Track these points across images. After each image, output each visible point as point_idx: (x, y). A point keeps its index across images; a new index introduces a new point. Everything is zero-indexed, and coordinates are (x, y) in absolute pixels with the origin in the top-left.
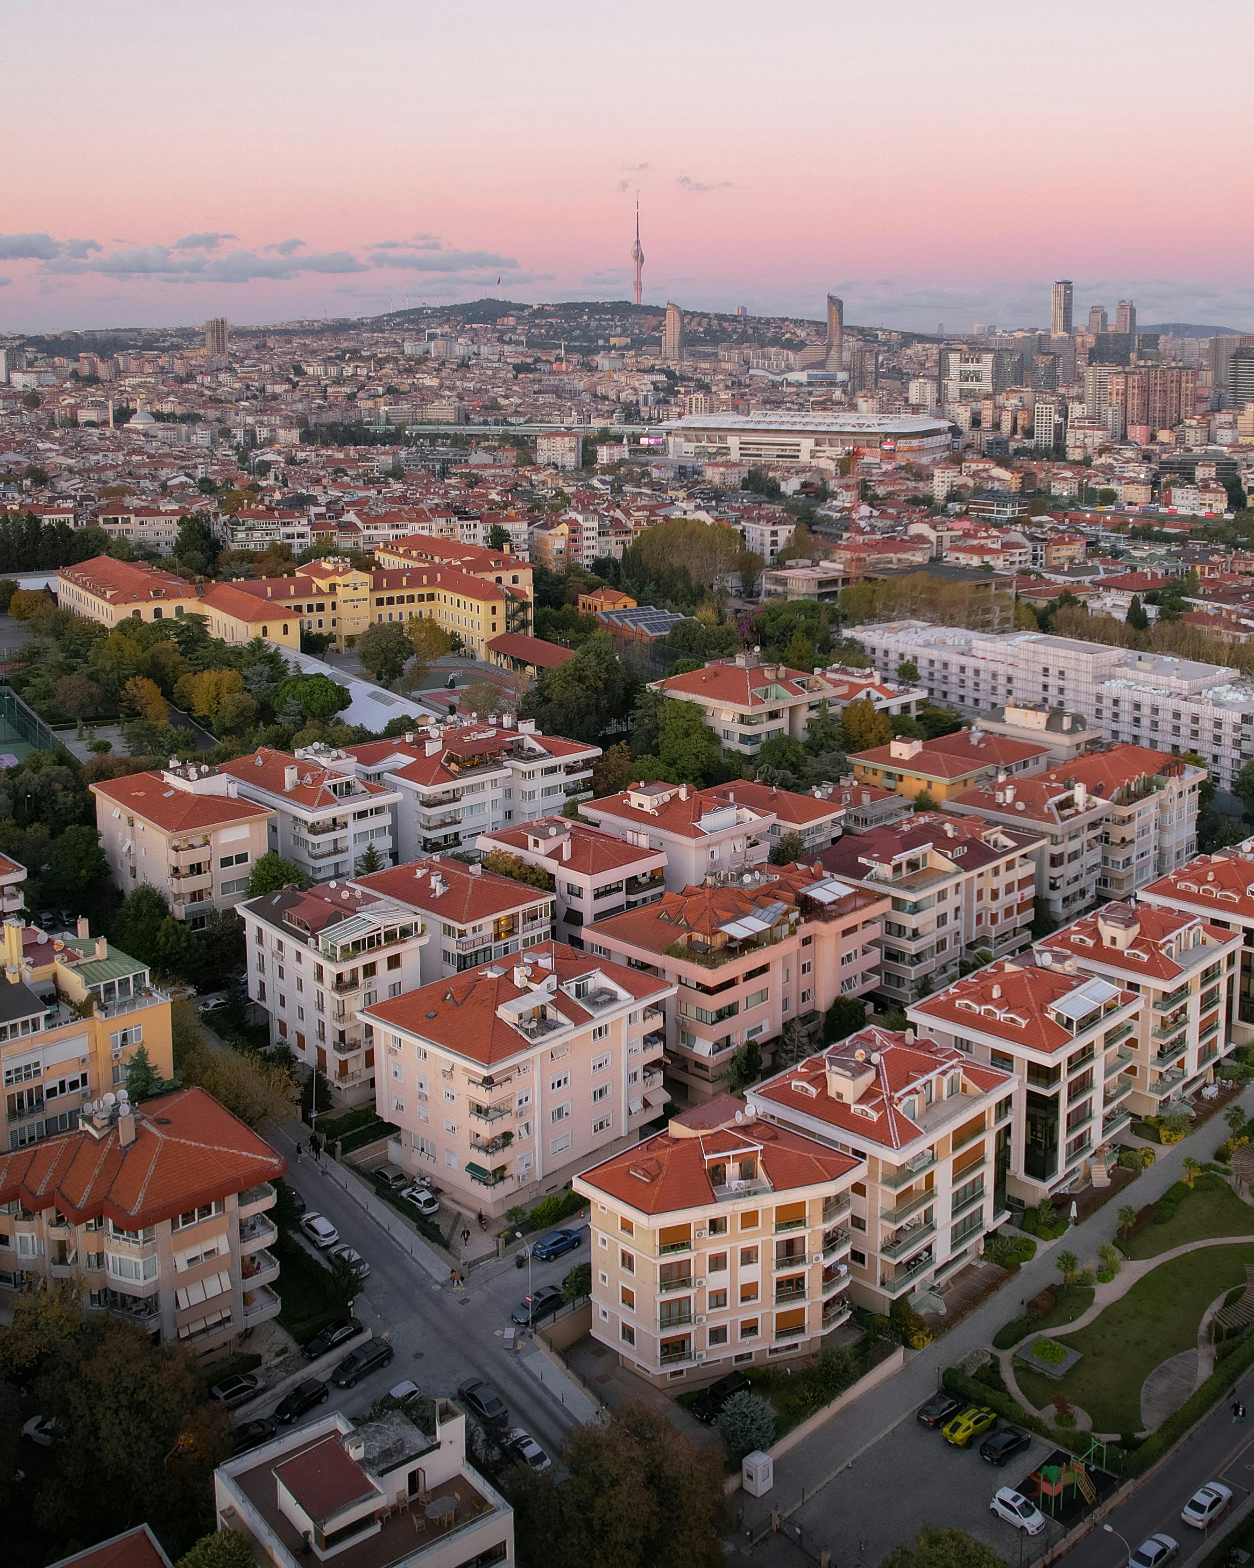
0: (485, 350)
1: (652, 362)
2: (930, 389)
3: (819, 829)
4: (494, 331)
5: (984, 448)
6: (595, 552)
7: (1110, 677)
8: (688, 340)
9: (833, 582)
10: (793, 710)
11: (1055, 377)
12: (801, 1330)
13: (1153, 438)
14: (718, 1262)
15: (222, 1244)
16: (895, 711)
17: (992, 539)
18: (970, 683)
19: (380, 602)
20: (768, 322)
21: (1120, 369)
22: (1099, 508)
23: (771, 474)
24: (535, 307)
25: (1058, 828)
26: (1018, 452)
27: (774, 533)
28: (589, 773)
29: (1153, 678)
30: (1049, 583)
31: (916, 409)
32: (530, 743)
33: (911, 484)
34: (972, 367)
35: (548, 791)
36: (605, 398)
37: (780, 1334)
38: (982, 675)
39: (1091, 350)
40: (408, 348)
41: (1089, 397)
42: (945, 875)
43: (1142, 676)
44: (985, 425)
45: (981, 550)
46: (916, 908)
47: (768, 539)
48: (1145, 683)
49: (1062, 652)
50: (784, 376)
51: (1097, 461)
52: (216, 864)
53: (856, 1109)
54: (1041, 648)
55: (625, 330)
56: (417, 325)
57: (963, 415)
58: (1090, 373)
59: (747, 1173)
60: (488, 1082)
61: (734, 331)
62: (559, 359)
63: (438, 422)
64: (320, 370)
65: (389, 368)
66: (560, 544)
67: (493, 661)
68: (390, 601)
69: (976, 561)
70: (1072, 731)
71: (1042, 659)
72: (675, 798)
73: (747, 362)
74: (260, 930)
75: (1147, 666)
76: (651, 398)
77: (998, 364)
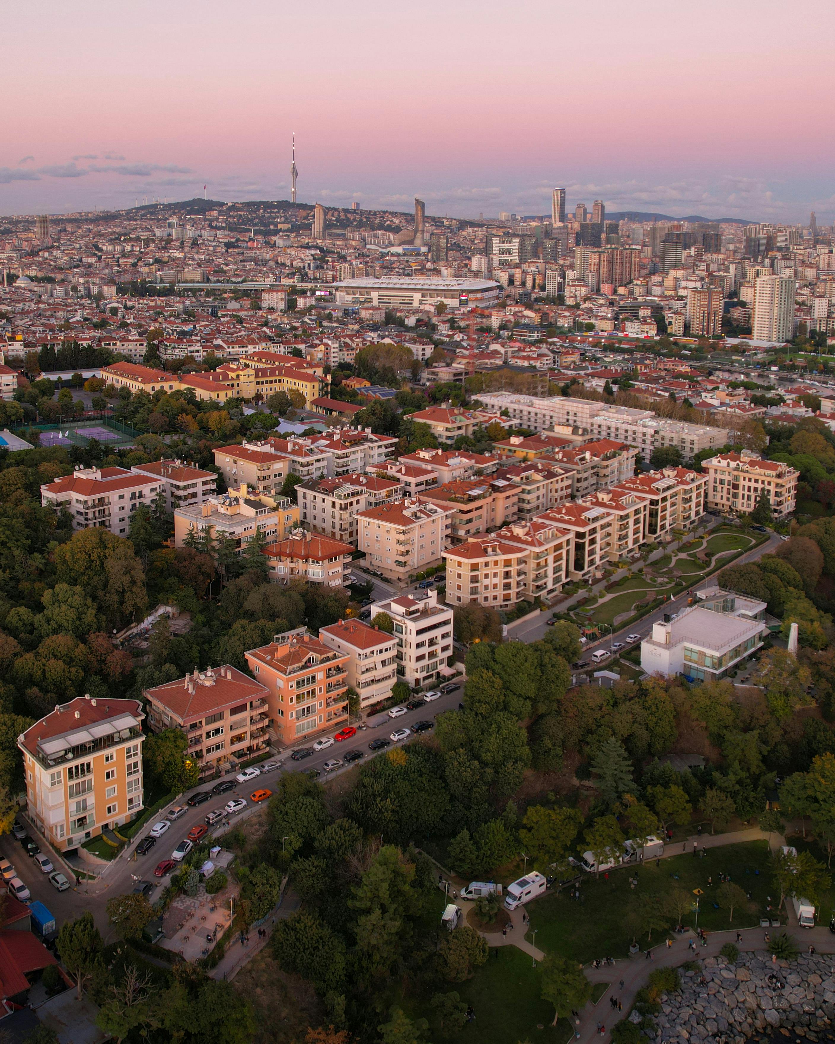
0: (205, 233)
1: (307, 241)
2: (484, 261)
3: (488, 467)
4: (205, 220)
5: (517, 297)
6: (337, 359)
7: (597, 415)
8: (328, 225)
9: (461, 374)
10: (467, 426)
11: (557, 252)
12: (509, 600)
13: (615, 292)
14: (486, 576)
15: (340, 569)
16: (507, 428)
17: (533, 352)
18: (533, 419)
19: (258, 383)
20: (375, 214)
21: (596, 250)
22: (585, 334)
23: (398, 314)
24: (230, 204)
25: (579, 467)
26: (537, 300)
27: (423, 350)
28: (393, 449)
29: (616, 415)
30: (564, 374)
31: (476, 274)
32: (371, 436)
33: (479, 320)
34: (506, 246)
35: (379, 455)
36: (283, 264)
37: (504, 601)
38: (539, 416)
39: (577, 233)
40: (158, 232)
41: (577, 266)
42: (539, 481)
43: (611, 415)
44: (517, 283)
45: (528, 358)
46: (529, 492)
47: (420, 353)
48: (613, 418)
49: (576, 405)
50: (388, 249)
51: (583, 306)
52: (272, 477)
53: (523, 538)
54: (566, 403)
55: (286, 218)
56: (156, 215)
57: (504, 277)
58: (578, 251)
59: (494, 550)
60: (404, 533)
61: (355, 220)
62: (251, 239)
63: (192, 281)
64: (111, 248)
65: (152, 247)
66: (320, 355)
67: (314, 410)
68: (262, 383)
69: (526, 364)
70: (583, 435)
71: (566, 408)
72: (437, 454)
73: (364, 240)
74: (305, 493)
75: (614, 411)
76: (312, 265)
77: (522, 245)
